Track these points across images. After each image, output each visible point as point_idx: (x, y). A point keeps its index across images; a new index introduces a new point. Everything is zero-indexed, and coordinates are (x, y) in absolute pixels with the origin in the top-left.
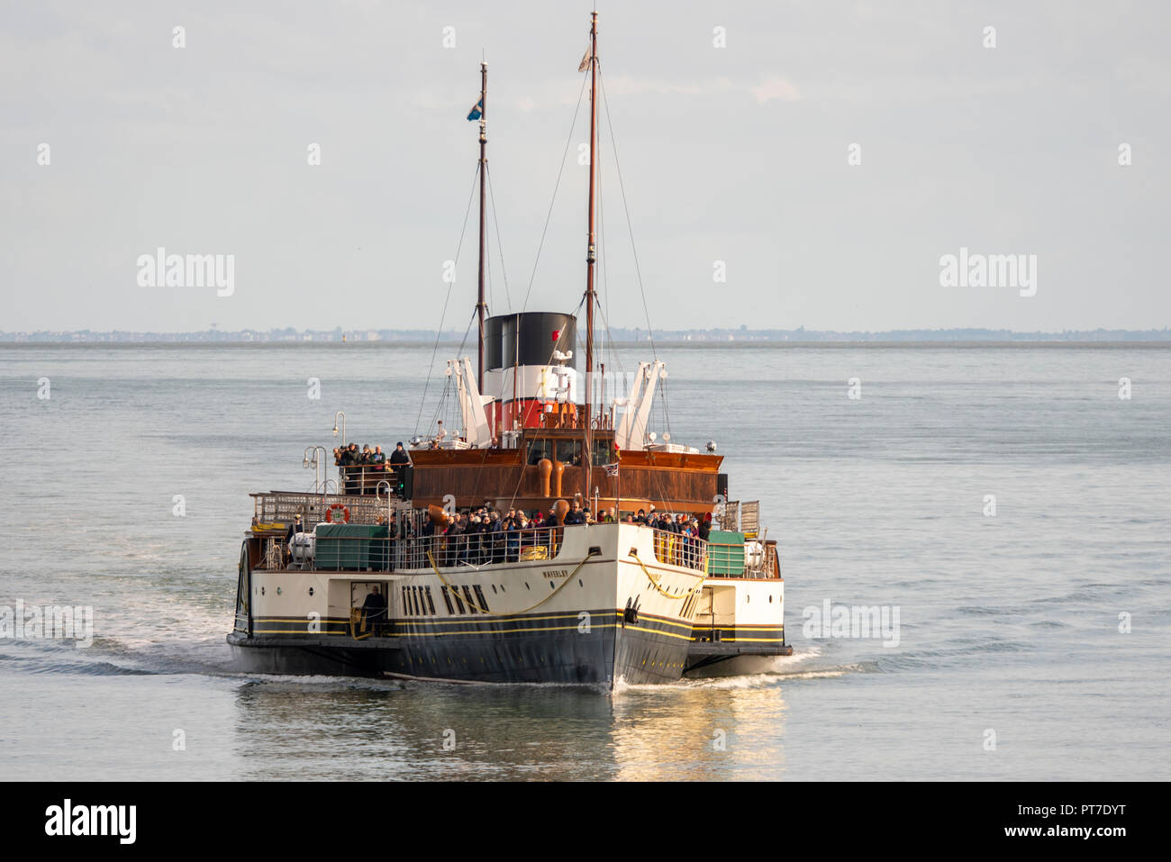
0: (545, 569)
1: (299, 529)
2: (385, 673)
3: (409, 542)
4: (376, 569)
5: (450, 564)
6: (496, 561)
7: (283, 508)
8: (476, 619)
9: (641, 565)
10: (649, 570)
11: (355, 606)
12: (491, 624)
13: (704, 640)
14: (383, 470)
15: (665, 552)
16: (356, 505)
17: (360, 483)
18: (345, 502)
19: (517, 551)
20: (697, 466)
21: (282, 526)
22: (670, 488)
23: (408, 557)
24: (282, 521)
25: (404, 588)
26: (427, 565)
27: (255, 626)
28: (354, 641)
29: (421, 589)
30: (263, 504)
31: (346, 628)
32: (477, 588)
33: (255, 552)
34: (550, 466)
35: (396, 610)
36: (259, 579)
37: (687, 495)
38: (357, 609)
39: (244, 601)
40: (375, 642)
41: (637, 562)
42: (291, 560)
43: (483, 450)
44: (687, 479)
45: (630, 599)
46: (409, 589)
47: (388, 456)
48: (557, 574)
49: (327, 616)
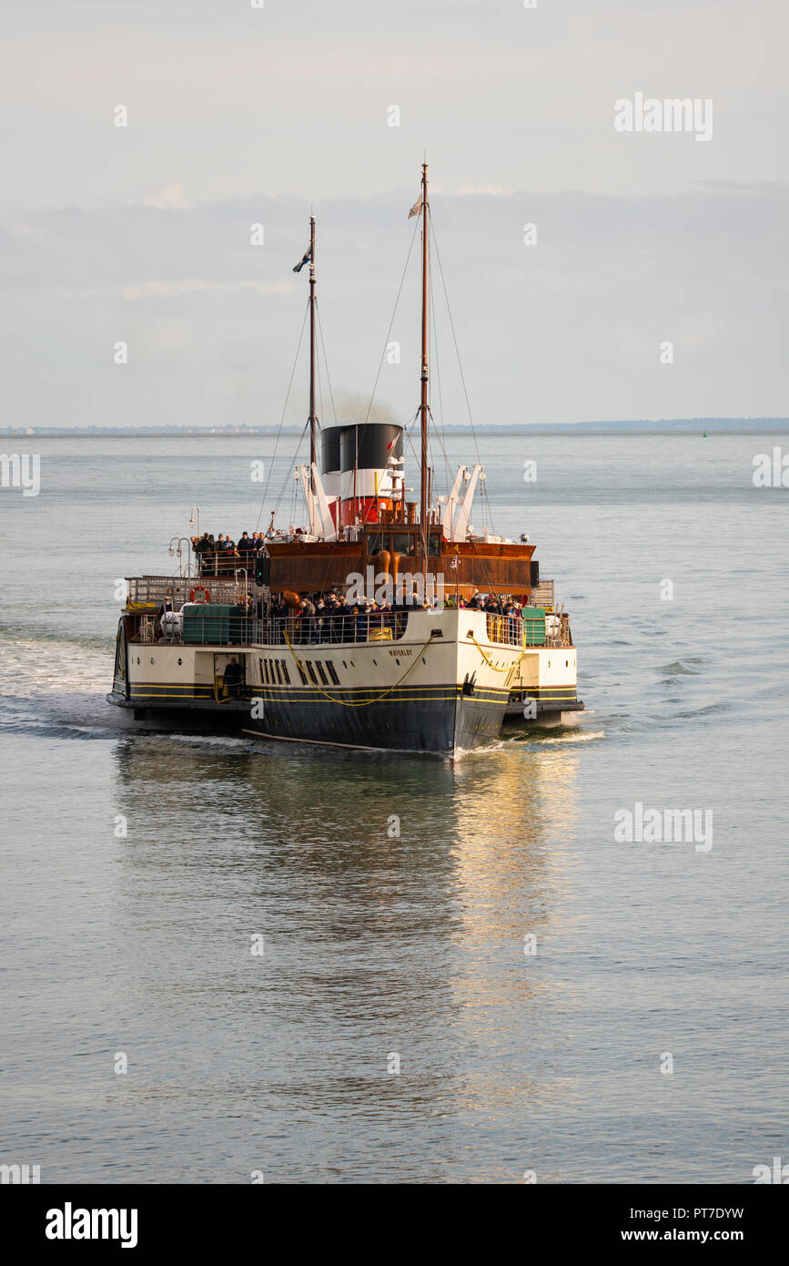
0: (391, 648)
1: (169, 608)
2: (244, 730)
3: (265, 621)
4: (236, 643)
5: (304, 642)
6: (346, 641)
7: (153, 590)
8: (327, 689)
9: (477, 644)
10: (483, 649)
11: (218, 674)
12: (341, 694)
13: (514, 700)
14: (233, 555)
15: (495, 632)
16: (214, 586)
17: (214, 566)
18: (206, 584)
19: (365, 632)
20: (513, 555)
21: (152, 605)
22: (490, 574)
23: (265, 634)
24: (152, 601)
25: (261, 660)
26: (283, 642)
27: (132, 690)
28: (218, 704)
29: (277, 662)
30: (137, 586)
31: (210, 692)
32: (329, 664)
33: (131, 628)
34: (389, 557)
35: (254, 678)
36: (134, 650)
37: (505, 580)
38: (219, 677)
39: (122, 668)
40: (235, 705)
41: (473, 642)
42: (162, 635)
43: (330, 543)
44: (505, 566)
45: (468, 674)
46: (266, 661)
47: (236, 544)
48: (402, 653)
49: (193, 682)
